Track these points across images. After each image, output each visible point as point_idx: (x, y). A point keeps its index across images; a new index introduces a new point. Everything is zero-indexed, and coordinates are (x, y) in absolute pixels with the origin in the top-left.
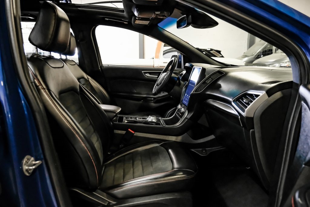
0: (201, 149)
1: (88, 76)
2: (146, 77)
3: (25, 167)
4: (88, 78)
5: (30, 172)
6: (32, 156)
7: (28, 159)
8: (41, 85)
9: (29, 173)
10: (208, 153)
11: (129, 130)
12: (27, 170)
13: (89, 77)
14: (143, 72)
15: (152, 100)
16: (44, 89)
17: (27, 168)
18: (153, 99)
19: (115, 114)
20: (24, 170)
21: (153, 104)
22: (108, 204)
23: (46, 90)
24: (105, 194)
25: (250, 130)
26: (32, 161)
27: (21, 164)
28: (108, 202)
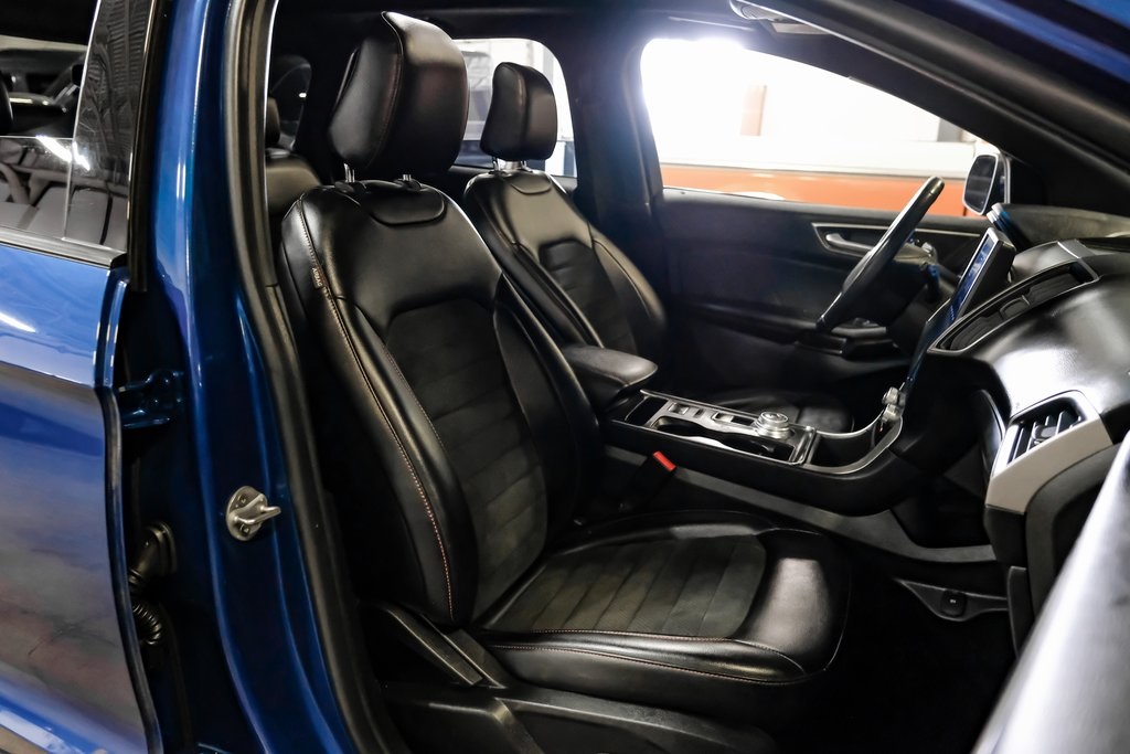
0: (944, 589)
1: (594, 232)
2: (827, 247)
3: (232, 517)
4: (593, 241)
5: (246, 530)
6: (260, 489)
7: (248, 498)
8: (330, 285)
9: (245, 534)
10: (971, 614)
11: (658, 456)
12: (238, 525)
13: (601, 239)
14: (815, 225)
15: (837, 346)
16: (334, 297)
17: (236, 518)
18: (845, 340)
19: (618, 391)
20: (229, 525)
21: (839, 362)
22: (480, 682)
23: (341, 303)
24: (481, 651)
25: (1009, 567)
26: (259, 503)
27: (221, 506)
28: (481, 678)
